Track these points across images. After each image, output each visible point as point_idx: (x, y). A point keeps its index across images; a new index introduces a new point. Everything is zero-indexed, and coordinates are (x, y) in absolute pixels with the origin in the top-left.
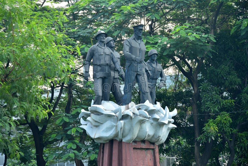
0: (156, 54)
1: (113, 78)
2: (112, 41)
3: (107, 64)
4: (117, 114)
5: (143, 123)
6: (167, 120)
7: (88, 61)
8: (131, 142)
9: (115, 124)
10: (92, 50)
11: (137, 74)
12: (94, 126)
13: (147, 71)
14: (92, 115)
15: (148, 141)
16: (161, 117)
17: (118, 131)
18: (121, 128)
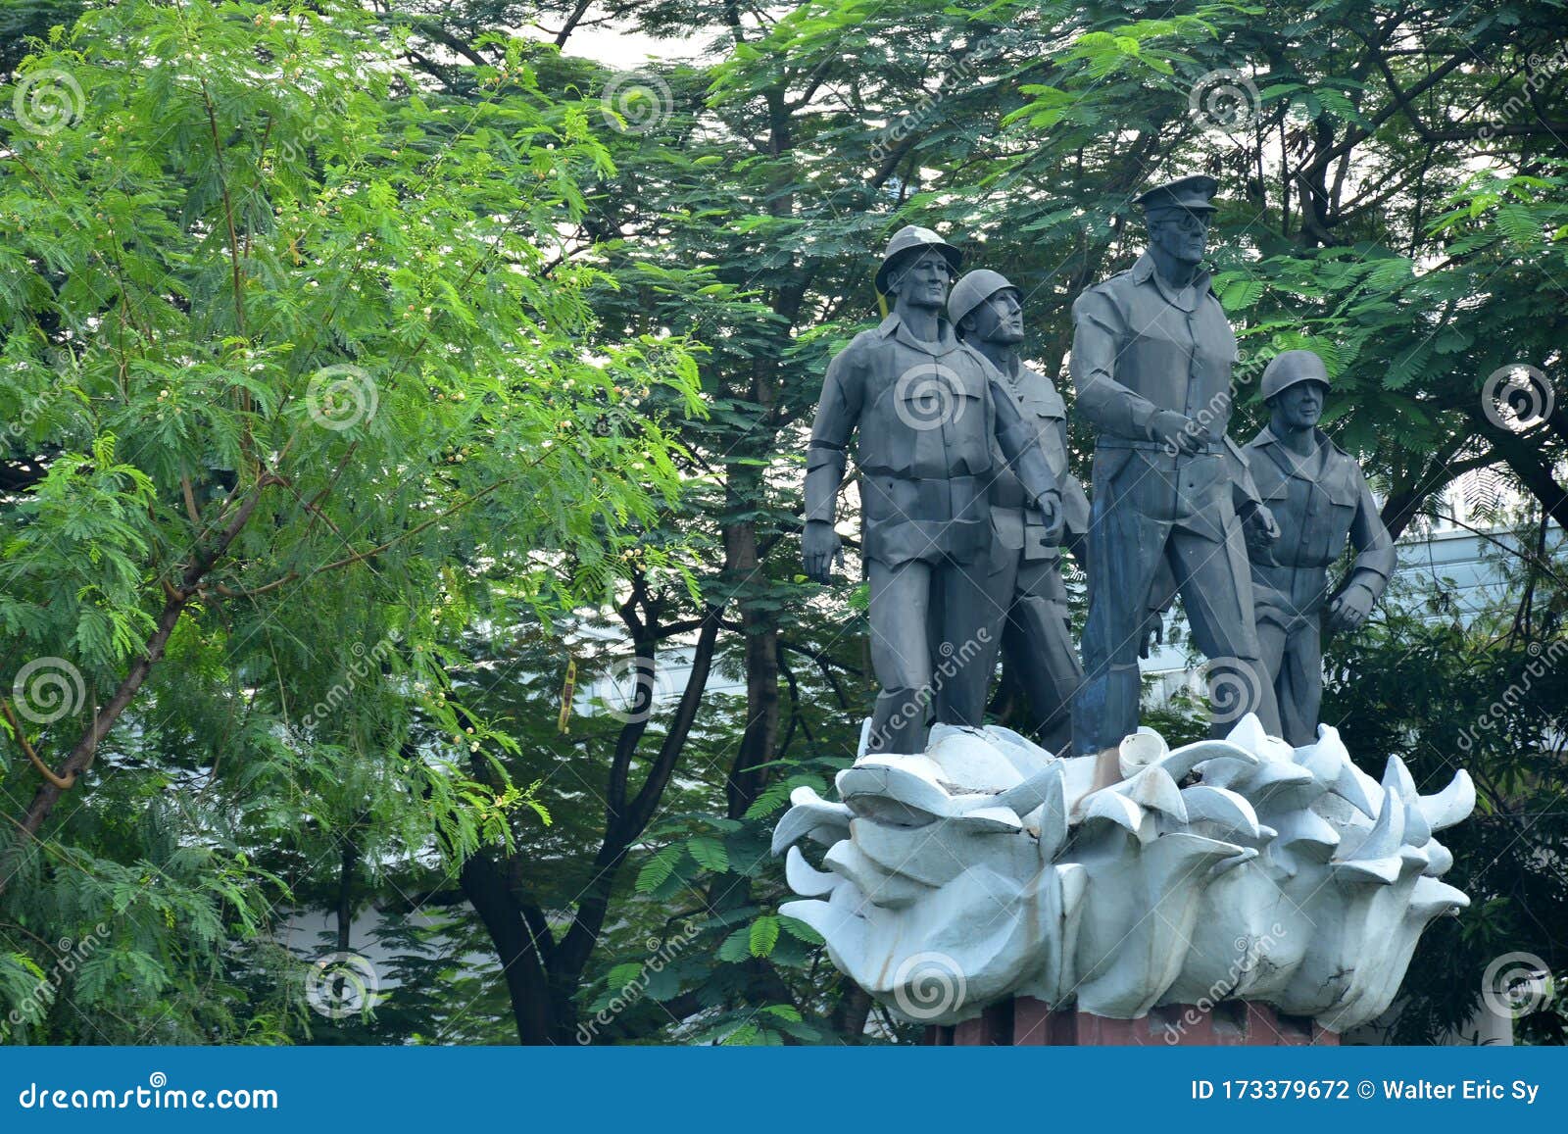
0: (1316, 384)
1: (1015, 558)
2: (1003, 298)
3: (963, 462)
4: (1036, 817)
5: (1217, 876)
6: (1390, 853)
7: (827, 445)
8: (1141, 1015)
9: (1020, 892)
10: (855, 369)
11: (1176, 529)
12: (877, 905)
13: (1244, 507)
14: (861, 826)
15: (1265, 1003)
16: (1349, 833)
17: (1040, 939)
18: (1063, 916)
